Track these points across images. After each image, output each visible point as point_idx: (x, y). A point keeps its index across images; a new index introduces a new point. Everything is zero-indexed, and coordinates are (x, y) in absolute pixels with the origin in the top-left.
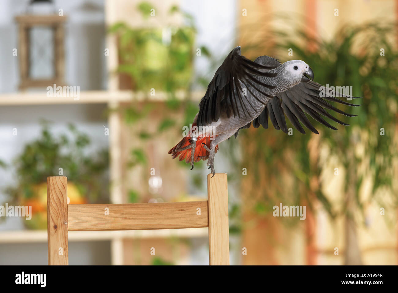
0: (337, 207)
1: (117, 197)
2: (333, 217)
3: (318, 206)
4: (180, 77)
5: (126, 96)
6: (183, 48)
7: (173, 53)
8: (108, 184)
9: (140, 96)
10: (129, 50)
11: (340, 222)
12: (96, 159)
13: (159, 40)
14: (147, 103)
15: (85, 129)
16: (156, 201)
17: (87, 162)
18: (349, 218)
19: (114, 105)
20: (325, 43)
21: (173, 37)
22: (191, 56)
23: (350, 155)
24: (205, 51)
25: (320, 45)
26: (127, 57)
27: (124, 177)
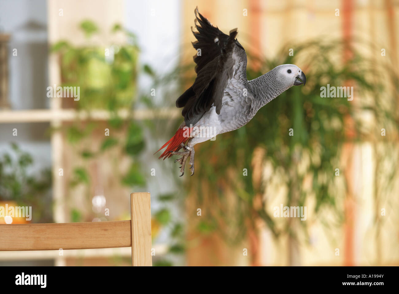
0: (280, 226)
1: (60, 216)
2: (276, 235)
3: (261, 225)
4: (123, 96)
5: (69, 115)
6: (126, 67)
7: (116, 72)
8: (51, 202)
9: (83, 115)
10: (72, 68)
11: (284, 240)
12: (39, 178)
13: (102, 59)
14: (90, 121)
15: (28, 148)
16: (99, 220)
17: (30, 181)
18: (292, 237)
19: (56, 124)
20: (268, 61)
21: (116, 56)
22: (134, 75)
23: (292, 173)
24: (148, 70)
25: (263, 63)
26: (70, 76)
27: (67, 196)
